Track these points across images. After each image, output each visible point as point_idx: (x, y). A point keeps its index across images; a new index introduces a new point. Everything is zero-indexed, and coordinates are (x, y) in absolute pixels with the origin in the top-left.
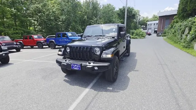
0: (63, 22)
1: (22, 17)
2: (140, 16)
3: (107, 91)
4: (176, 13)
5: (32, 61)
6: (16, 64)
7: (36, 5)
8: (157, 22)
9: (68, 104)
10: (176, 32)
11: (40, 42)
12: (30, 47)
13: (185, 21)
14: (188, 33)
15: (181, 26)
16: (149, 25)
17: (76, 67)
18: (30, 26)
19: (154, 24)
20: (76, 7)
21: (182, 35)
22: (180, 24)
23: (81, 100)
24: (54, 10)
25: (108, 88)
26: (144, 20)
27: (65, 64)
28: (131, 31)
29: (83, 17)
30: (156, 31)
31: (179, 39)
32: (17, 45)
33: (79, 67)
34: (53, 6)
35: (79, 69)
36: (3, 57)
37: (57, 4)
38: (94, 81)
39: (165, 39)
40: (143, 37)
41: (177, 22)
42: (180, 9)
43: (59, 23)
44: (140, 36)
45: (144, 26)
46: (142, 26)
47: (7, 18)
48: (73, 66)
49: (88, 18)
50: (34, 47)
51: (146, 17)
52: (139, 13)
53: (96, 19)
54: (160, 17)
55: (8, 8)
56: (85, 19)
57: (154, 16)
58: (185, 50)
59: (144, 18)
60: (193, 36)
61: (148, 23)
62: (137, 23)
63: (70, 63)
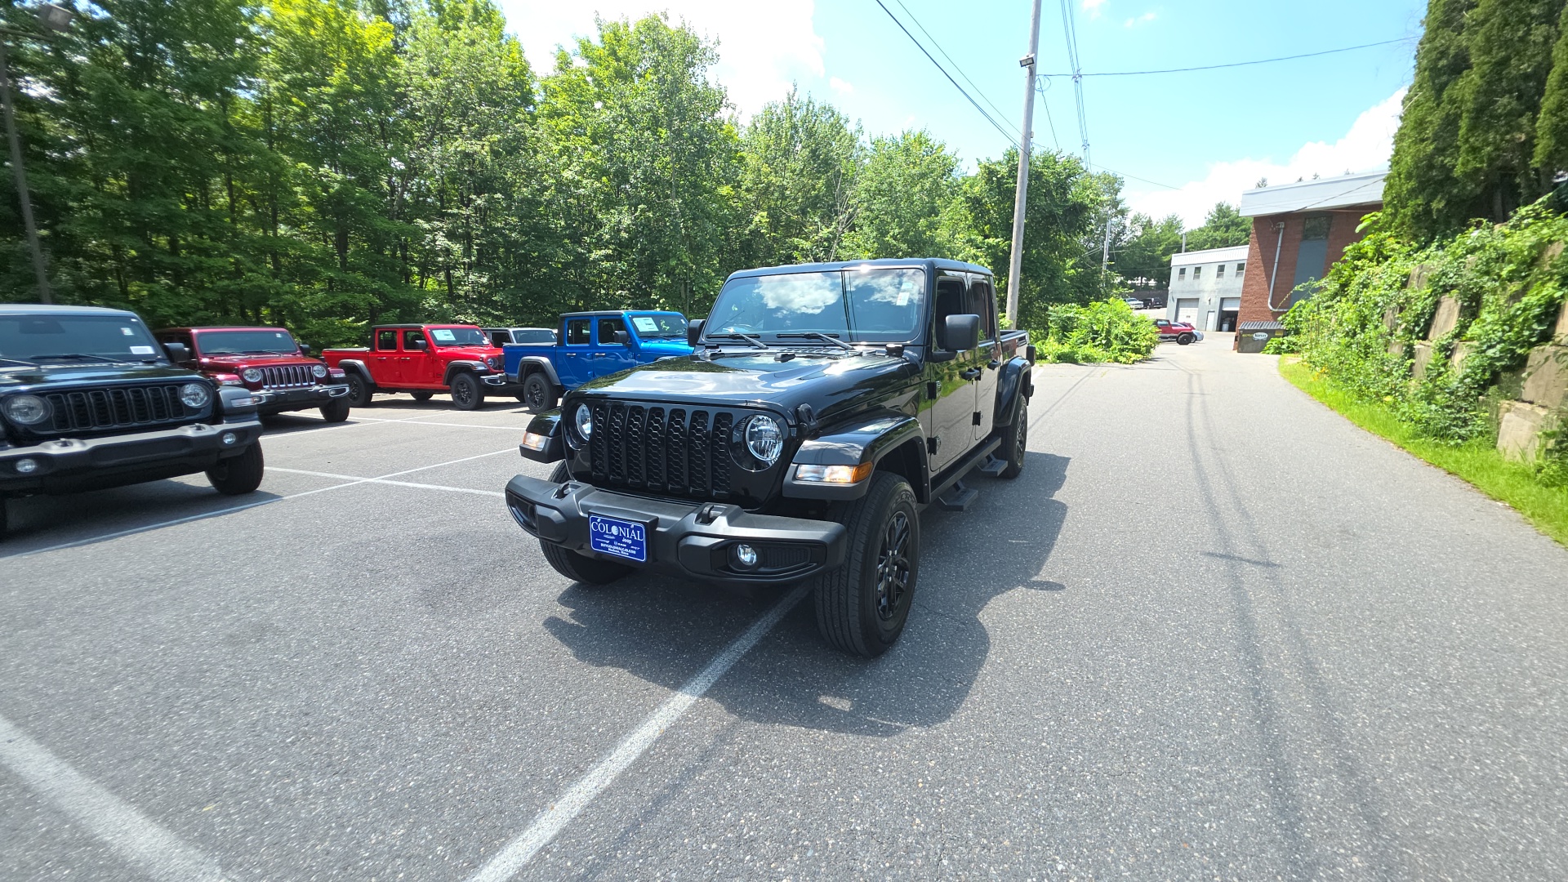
0: (622, 248)
1: (383, 212)
2: (1122, 213)
3: (815, 717)
4: (1375, 193)
5: (395, 483)
6: (295, 501)
7: (460, 145)
8: (1241, 253)
9: (532, 796)
10: (1370, 326)
11: (469, 370)
12: (408, 397)
13: (1441, 247)
14: (1457, 336)
15: (1404, 285)
16: (1183, 271)
17: (619, 538)
18: (425, 272)
19: (1221, 269)
20: (701, 153)
21: (1411, 347)
22: (1400, 266)
23: (624, 773)
24: (567, 174)
25: (826, 700)
26: (1149, 243)
27: (555, 515)
28: (1057, 311)
29: (742, 218)
30: (1234, 314)
31: (1389, 374)
32: (328, 380)
33: (635, 543)
34: (565, 150)
35: (639, 554)
36: (224, 456)
37: (588, 140)
38: (744, 644)
39: (1289, 374)
40: (1136, 351)
41: (1381, 256)
42: (1403, 169)
43: (596, 254)
44: (1116, 345)
45: (1152, 283)
46: (1138, 282)
47: (294, 223)
48: (601, 535)
49: (775, 221)
50: (435, 397)
51: (1163, 222)
52: (1117, 191)
53: (825, 232)
54: (1260, 221)
55: (298, 158)
56: (756, 233)
57: (1223, 212)
58: (1428, 454)
59: (1149, 224)
60: (1490, 353)
61: (1177, 260)
62: (1097, 258)
63: (585, 508)
